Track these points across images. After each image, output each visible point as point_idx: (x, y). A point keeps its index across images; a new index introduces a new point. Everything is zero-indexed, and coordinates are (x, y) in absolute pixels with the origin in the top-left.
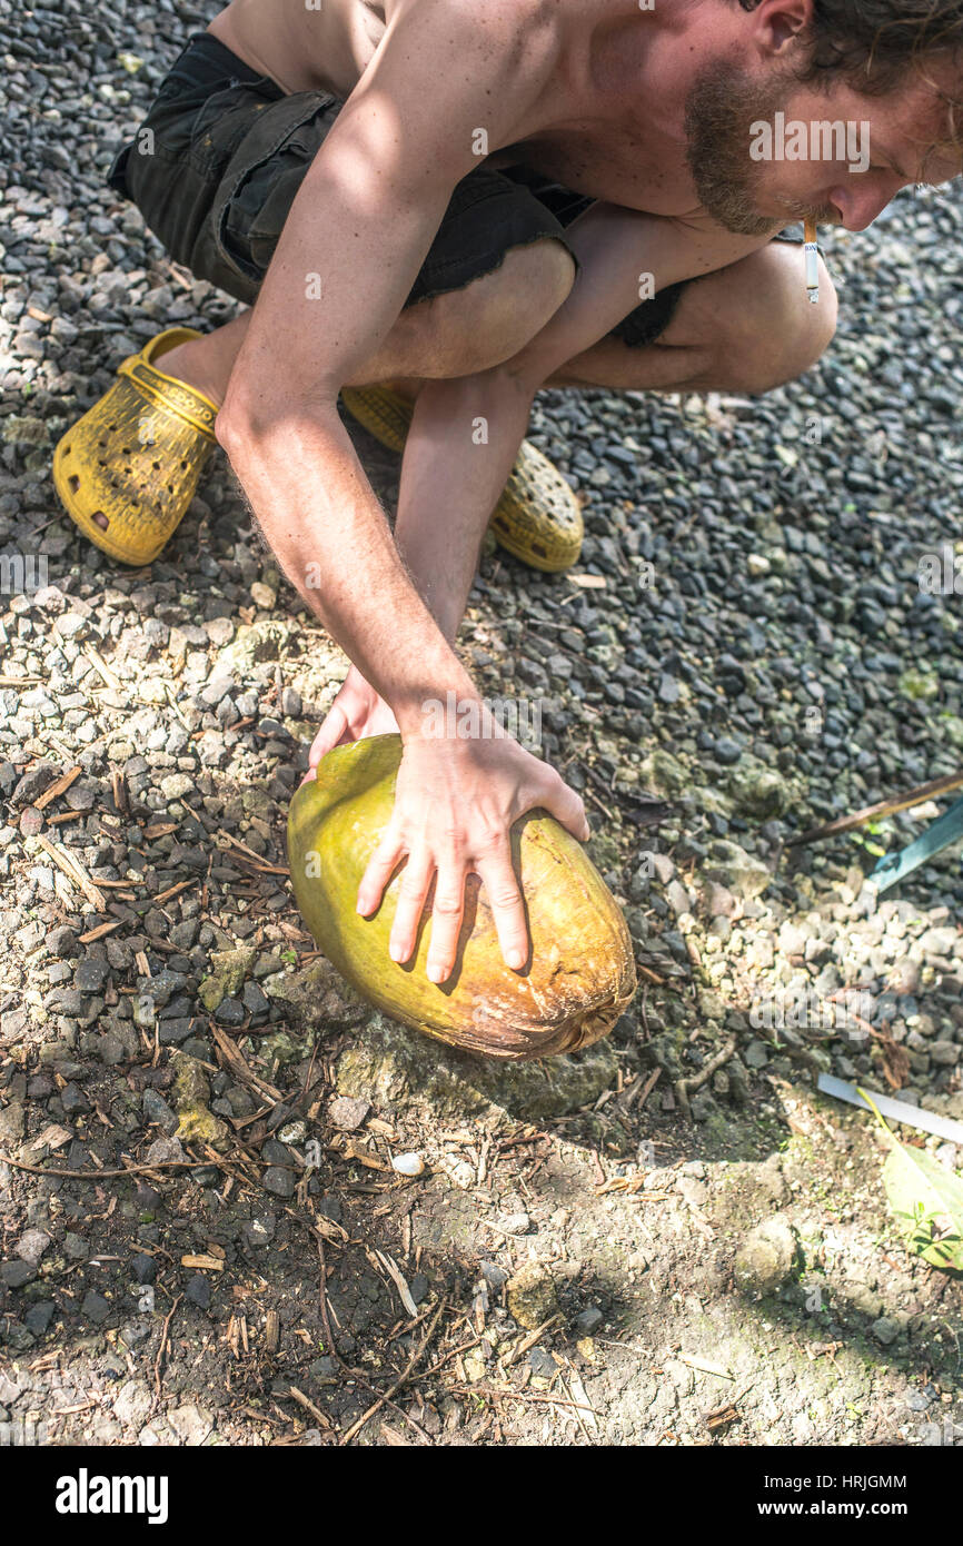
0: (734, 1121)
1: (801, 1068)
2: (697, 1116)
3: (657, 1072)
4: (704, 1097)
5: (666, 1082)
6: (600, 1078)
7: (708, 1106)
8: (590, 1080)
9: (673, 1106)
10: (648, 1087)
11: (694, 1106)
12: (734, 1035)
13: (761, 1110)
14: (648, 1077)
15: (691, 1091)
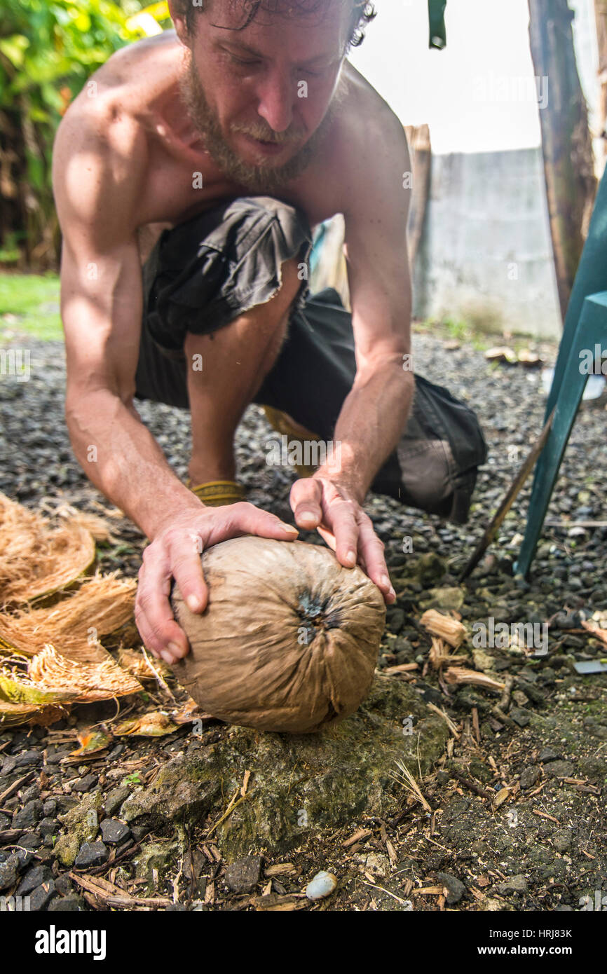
0: (547, 715)
2: (522, 724)
3: (475, 711)
4: (515, 712)
5: (484, 715)
6: (437, 732)
7: (524, 714)
8: (432, 737)
9: (502, 726)
10: (476, 724)
11: (515, 718)
12: (506, 672)
13: (557, 701)
14: (471, 719)
15: (506, 710)
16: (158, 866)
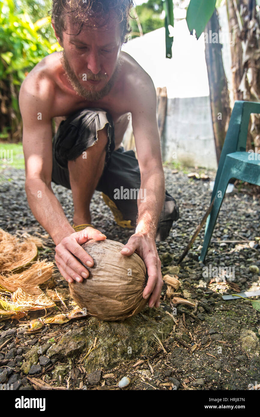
0: (212, 316)
1: (216, 298)
2: (202, 319)
3: (184, 315)
4: (199, 315)
5: (187, 316)
6: (169, 322)
7: (203, 316)
8: (167, 324)
9: (194, 320)
10: (184, 319)
11: (199, 317)
12: (196, 299)
13: (215, 311)
14: (182, 318)
15: (196, 314)
16: (61, 374)
